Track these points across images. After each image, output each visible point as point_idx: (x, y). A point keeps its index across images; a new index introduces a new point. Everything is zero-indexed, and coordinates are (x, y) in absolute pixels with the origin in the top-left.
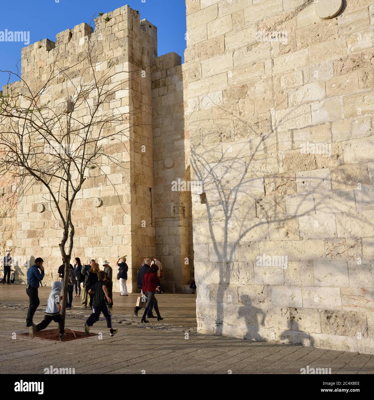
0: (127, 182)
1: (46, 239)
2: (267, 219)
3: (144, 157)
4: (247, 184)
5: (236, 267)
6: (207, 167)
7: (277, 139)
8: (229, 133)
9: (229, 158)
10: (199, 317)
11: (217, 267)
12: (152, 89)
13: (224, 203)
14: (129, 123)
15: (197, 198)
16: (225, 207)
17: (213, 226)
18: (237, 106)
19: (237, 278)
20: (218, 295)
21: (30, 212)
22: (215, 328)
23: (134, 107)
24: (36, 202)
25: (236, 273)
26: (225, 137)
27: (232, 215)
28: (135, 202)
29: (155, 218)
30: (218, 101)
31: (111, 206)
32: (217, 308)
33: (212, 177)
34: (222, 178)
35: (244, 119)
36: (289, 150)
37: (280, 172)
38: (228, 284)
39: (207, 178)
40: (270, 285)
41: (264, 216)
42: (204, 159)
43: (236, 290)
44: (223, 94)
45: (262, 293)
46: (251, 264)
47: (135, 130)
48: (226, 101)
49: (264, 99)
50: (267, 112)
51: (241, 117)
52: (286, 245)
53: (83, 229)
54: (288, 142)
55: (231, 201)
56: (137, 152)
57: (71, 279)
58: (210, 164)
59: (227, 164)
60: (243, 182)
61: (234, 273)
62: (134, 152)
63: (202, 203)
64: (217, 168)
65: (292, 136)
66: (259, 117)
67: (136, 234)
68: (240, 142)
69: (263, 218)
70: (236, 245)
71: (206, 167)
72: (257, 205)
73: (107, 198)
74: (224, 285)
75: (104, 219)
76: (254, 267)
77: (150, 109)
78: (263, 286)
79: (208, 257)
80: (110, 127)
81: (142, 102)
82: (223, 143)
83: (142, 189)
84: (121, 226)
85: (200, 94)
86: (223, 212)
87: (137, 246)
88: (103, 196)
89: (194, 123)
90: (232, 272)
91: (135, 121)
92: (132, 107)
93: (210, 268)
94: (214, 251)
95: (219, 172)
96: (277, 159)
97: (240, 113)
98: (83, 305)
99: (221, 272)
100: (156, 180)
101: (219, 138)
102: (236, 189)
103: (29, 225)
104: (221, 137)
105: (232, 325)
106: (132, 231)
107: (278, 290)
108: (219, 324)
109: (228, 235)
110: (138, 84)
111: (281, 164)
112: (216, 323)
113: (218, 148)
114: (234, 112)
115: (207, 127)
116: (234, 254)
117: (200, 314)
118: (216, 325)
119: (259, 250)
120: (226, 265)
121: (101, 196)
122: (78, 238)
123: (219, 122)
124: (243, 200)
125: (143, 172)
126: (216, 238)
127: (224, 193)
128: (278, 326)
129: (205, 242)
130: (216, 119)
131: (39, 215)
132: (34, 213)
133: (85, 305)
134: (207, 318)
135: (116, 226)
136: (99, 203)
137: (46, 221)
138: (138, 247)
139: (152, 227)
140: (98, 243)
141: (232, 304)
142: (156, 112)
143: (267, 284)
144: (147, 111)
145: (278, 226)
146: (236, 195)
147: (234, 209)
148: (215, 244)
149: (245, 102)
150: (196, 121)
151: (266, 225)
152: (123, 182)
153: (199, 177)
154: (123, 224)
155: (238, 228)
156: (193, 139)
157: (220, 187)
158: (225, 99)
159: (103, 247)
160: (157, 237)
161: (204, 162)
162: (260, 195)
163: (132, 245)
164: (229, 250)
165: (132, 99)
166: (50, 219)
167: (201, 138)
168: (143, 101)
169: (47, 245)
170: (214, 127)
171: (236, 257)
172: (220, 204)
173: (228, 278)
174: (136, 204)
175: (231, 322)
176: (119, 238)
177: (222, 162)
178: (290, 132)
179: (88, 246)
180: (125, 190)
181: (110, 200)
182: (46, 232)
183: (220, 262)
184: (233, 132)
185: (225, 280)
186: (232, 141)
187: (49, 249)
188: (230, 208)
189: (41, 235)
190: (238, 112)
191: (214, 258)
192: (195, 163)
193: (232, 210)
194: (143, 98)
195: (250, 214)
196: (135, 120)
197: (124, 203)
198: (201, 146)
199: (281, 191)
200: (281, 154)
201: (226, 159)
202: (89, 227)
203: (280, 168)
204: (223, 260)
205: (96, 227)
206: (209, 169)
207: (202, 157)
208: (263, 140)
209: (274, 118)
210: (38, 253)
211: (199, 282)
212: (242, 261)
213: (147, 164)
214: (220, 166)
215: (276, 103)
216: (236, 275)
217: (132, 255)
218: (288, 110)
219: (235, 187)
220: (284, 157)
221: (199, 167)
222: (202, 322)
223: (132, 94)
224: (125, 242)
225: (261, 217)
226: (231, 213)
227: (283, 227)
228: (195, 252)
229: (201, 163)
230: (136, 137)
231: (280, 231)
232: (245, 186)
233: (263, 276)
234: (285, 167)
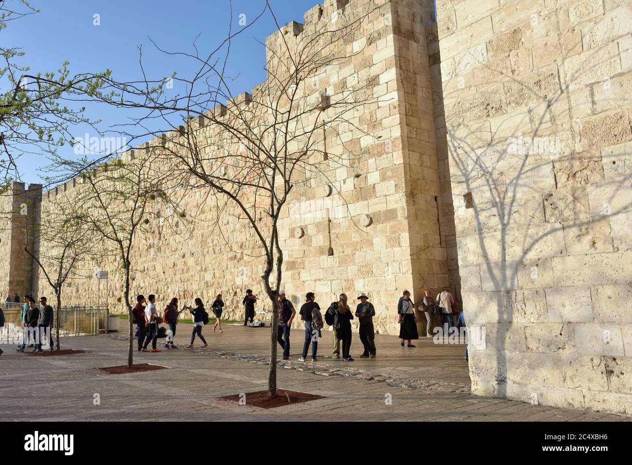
0: (401, 191)
1: (308, 271)
2: (562, 223)
3: (424, 157)
4: (529, 174)
5: (519, 297)
6: (473, 155)
7: (569, 102)
8: (498, 103)
9: (501, 139)
10: (473, 372)
11: (493, 299)
12: (430, 66)
13: (499, 205)
14: (399, 113)
15: (460, 201)
16: (500, 211)
17: (485, 240)
18: (507, 61)
19: (523, 314)
20: (497, 339)
21: (287, 238)
22: (496, 387)
23: (405, 92)
24: (294, 226)
25: (521, 306)
26: (494, 109)
27: (512, 221)
28: (414, 217)
29: (445, 236)
30: (481, 59)
31: (383, 223)
32: (497, 358)
33: (479, 169)
34: (494, 168)
35: (518, 79)
36: (589, 115)
37: (577, 151)
38: (511, 322)
39: (472, 170)
40: (572, 323)
41: (557, 219)
42: (467, 144)
43: (522, 332)
44: (488, 47)
45: (561, 334)
46: (542, 292)
47: (408, 122)
48: (492, 57)
49: (546, 44)
50: (551, 64)
51: (515, 77)
52: (592, 261)
53: (351, 255)
54: (586, 105)
55: (508, 201)
56: (413, 151)
57: (316, 322)
58: (475, 151)
59: (499, 147)
60: (523, 171)
61: (518, 306)
62: (409, 150)
63: (467, 207)
64: (485, 155)
65: (592, 94)
66: (540, 73)
67: (418, 258)
68: (515, 114)
69: (555, 222)
70: (520, 265)
71: (471, 155)
72: (546, 203)
73: (378, 214)
74: (505, 324)
75: (376, 241)
76: (547, 296)
77: (429, 93)
78: (562, 325)
79: (480, 285)
80: (375, 121)
81: (416, 85)
82: (492, 119)
83: (423, 200)
84: (397, 249)
85: (455, 53)
86: (497, 218)
87: (420, 274)
88: (373, 211)
89: (450, 95)
90: (515, 305)
91: (407, 111)
92: (402, 92)
93: (484, 301)
94: (488, 275)
95: (489, 161)
96: (571, 131)
97: (513, 71)
98: (335, 355)
99: (500, 306)
100: (442, 185)
101: (486, 111)
102: (515, 183)
103: (287, 255)
104: (487, 110)
105: (519, 384)
106: (412, 255)
107: (584, 331)
108: (502, 381)
109: (507, 251)
110: (409, 61)
111: (578, 140)
112: (497, 380)
113: (484, 126)
114: (504, 71)
115: (468, 98)
116: (516, 278)
117: (474, 367)
118: (497, 382)
119: (553, 271)
120: (505, 295)
121: (370, 212)
122: (346, 267)
123: (484, 89)
124: (525, 197)
125: (423, 176)
126: (490, 257)
127: (497, 190)
128: (587, 385)
129: (475, 263)
130: (479, 85)
131: (298, 241)
132: (292, 239)
133: (337, 355)
134: (484, 373)
135: (390, 249)
136: (367, 221)
137: (306, 248)
138: (422, 275)
139: (441, 247)
140: (370, 273)
141: (518, 352)
142: (437, 95)
143: (568, 321)
144: (425, 96)
145: (579, 233)
146: (514, 192)
147: (512, 212)
148: (488, 264)
149: (519, 53)
150: (453, 92)
151: (560, 233)
152: (397, 191)
153: (461, 171)
154: (400, 245)
155: (521, 239)
156: (451, 118)
157: (491, 183)
158: (491, 54)
159: (376, 278)
160: (449, 261)
161: (467, 149)
162: (549, 189)
163: (412, 274)
164: (509, 273)
165: (402, 82)
166: (311, 245)
167: (461, 115)
168: (418, 82)
169: (309, 278)
170: (477, 96)
171: (519, 282)
172: (493, 206)
173: (510, 313)
174: (416, 219)
175: (518, 379)
176: (396, 265)
177: (493, 145)
178: (589, 88)
179: (357, 277)
180: (399, 202)
181: (382, 216)
182: (306, 262)
183: (497, 292)
184: (504, 101)
185: (505, 316)
186: (504, 114)
187: (312, 283)
188: (506, 212)
189: (302, 266)
190: (510, 70)
191: (489, 286)
192: (455, 151)
193: (510, 214)
194: (418, 79)
195: (536, 218)
196: (407, 109)
197: (399, 218)
198: (462, 126)
199: (580, 179)
200: (577, 123)
201: (496, 141)
202: (357, 253)
203: (576, 145)
204: (501, 288)
205: (366, 252)
206: (475, 158)
207: (465, 142)
208: (549, 106)
209: (562, 71)
210: (299, 289)
211: (470, 321)
212: (528, 287)
213: (429, 165)
214: (490, 151)
215: (564, 47)
216: (520, 310)
217: (413, 286)
218: (583, 57)
219: (512, 181)
220: (581, 127)
221: (461, 156)
222: (477, 378)
223: (401, 75)
224: (404, 270)
225: (553, 222)
226: (509, 219)
227: (588, 233)
228: (462, 279)
229: (464, 151)
230: (410, 131)
231: (582, 239)
232: (527, 177)
233: (561, 309)
234: (585, 141)
